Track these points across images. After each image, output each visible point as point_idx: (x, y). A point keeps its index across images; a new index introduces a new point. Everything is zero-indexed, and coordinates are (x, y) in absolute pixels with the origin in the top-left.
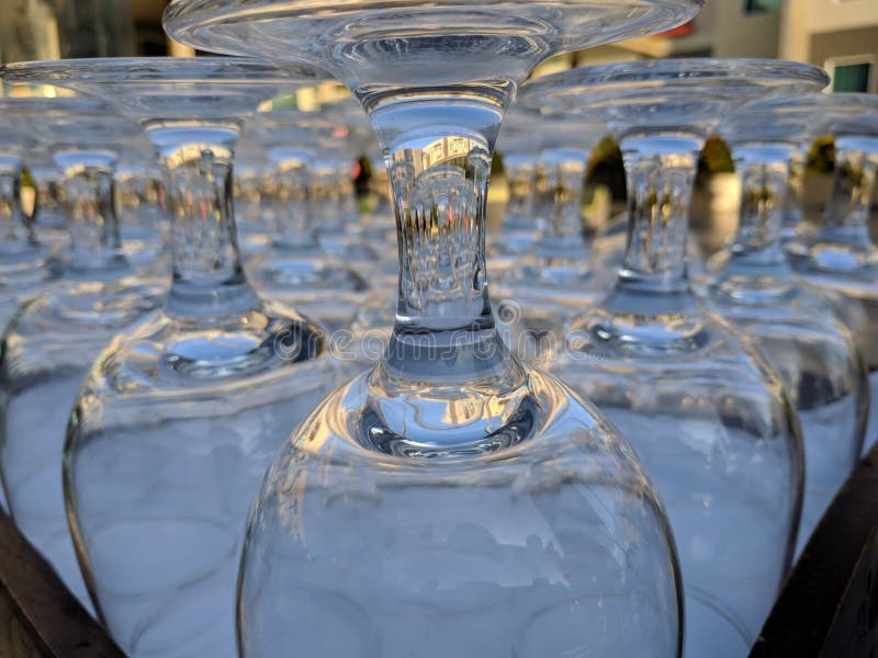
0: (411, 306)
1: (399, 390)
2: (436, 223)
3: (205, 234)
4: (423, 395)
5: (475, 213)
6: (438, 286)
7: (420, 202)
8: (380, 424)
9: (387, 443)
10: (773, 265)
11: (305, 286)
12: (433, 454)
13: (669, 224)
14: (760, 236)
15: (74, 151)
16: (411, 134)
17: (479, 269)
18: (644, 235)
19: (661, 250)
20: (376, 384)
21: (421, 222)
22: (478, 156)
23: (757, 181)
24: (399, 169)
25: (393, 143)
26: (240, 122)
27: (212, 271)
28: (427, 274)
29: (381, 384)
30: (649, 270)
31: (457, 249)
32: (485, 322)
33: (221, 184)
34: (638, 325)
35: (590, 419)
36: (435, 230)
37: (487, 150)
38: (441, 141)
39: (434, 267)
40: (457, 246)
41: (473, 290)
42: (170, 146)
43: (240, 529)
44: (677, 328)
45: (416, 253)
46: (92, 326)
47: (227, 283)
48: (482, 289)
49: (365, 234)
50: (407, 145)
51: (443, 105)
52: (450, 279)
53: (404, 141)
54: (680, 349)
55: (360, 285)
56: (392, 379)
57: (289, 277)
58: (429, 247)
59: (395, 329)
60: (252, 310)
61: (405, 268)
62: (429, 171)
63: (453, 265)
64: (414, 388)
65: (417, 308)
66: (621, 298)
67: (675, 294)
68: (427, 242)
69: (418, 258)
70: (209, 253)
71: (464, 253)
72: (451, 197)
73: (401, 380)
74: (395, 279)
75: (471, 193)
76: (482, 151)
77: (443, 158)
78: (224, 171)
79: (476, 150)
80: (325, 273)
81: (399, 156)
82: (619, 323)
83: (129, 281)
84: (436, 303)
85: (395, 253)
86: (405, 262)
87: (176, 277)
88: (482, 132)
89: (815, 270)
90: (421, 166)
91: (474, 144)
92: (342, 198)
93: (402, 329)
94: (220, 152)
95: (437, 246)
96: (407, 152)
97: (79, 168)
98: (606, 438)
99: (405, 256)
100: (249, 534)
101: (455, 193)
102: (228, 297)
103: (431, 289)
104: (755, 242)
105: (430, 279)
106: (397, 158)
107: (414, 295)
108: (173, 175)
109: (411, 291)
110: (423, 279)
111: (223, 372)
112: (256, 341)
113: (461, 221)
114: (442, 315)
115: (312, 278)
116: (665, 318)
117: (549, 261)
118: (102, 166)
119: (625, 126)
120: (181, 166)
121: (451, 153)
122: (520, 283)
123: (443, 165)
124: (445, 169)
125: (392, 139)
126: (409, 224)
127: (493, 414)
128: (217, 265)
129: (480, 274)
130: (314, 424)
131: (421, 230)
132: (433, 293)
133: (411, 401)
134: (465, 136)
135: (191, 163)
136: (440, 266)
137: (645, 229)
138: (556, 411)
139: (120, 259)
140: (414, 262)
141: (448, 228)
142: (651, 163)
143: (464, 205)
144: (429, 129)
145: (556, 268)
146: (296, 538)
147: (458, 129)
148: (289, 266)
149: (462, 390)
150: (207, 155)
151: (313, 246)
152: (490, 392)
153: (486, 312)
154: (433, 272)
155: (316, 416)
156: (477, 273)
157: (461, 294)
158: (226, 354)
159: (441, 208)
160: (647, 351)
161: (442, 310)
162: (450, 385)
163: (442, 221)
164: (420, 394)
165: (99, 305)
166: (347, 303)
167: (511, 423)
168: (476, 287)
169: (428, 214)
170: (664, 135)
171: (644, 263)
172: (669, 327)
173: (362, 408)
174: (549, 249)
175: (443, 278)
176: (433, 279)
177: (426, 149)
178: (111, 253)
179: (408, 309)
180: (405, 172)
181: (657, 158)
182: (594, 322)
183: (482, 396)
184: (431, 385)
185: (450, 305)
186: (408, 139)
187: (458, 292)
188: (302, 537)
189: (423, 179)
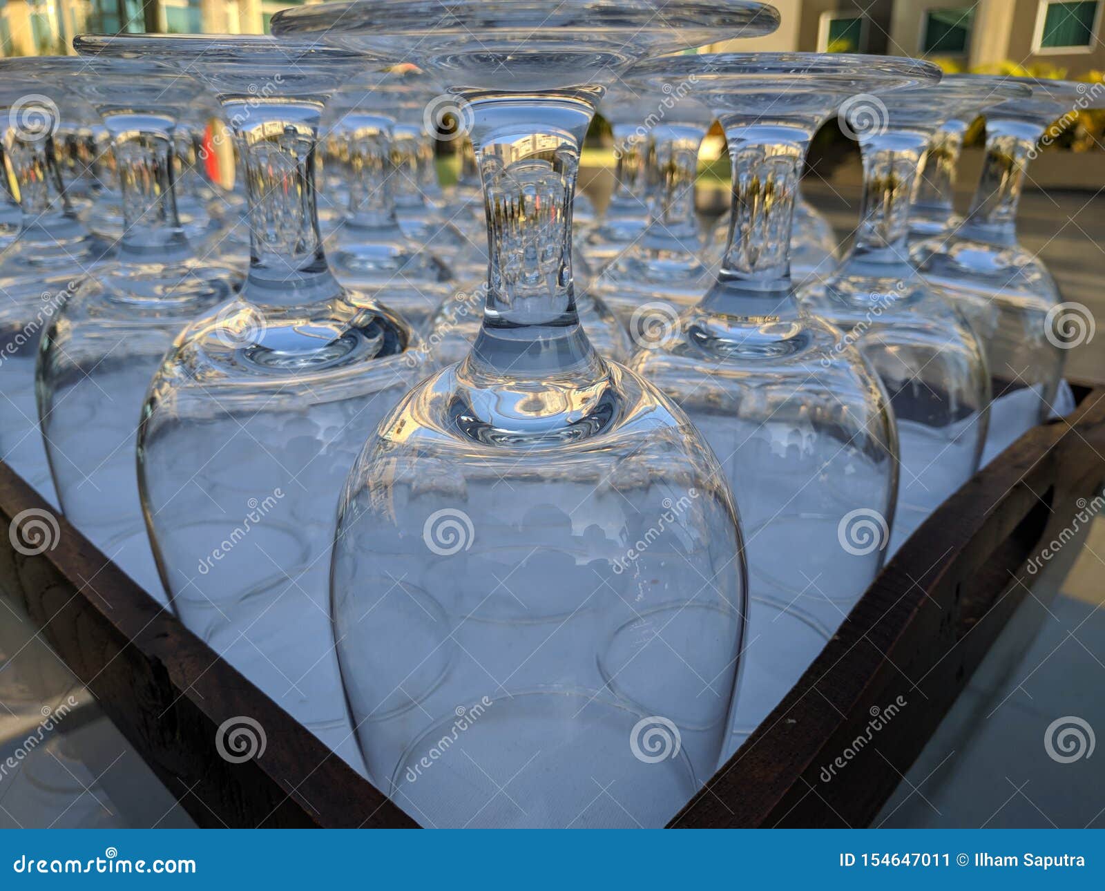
0: (500, 300)
1: (486, 383)
2: (524, 210)
3: (286, 213)
4: (510, 388)
5: (562, 203)
6: (525, 280)
7: (509, 192)
8: (470, 413)
9: (475, 430)
10: (897, 264)
11: (381, 272)
12: (518, 440)
13: (771, 215)
14: (883, 232)
15: (130, 115)
16: (500, 131)
17: (564, 265)
18: (745, 226)
19: (761, 245)
20: (465, 377)
21: (509, 212)
22: (566, 151)
23: (883, 170)
24: (489, 163)
25: (483, 139)
26: (323, 99)
27: (294, 256)
28: (514, 267)
29: (470, 378)
30: (748, 268)
31: (543, 242)
32: (569, 319)
33: (303, 161)
34: (730, 326)
35: (674, 419)
36: (522, 219)
37: (576, 147)
38: (530, 137)
39: (521, 260)
40: (544, 237)
41: (558, 286)
42: (250, 122)
43: (330, 519)
44: (769, 330)
45: (505, 244)
46: (151, 312)
47: (307, 270)
48: (567, 285)
49: (447, 211)
50: (497, 141)
51: (531, 106)
52: (536, 273)
53: (495, 137)
54: (779, 351)
55: (443, 273)
56: (480, 373)
57: (363, 262)
58: (517, 238)
59: (484, 322)
60: (334, 298)
61: (494, 259)
62: (517, 163)
63: (539, 258)
64: (501, 381)
65: (505, 303)
66: (719, 298)
67: (776, 295)
68: (515, 233)
69: (506, 250)
70: (290, 235)
71: (549, 246)
72: (538, 187)
73: (488, 373)
74: (484, 268)
75: (559, 184)
76: (570, 148)
77: (531, 151)
78: (307, 149)
79: (564, 147)
80: (403, 259)
81: (489, 148)
82: (712, 322)
83: (192, 263)
84: (523, 298)
85: (484, 237)
86: (494, 254)
87: (254, 260)
88: (571, 131)
89: (954, 272)
90: (510, 159)
91: (561, 141)
92: (421, 164)
93: (491, 323)
94: (304, 130)
95: (524, 238)
96: (497, 147)
97: (135, 133)
98: (686, 438)
99: (494, 249)
100: (340, 522)
101: (542, 183)
102: (310, 285)
103: (518, 283)
104: (878, 239)
105: (517, 273)
106: (488, 152)
107: (502, 288)
108: (253, 151)
109: (500, 284)
110: (510, 272)
111: (302, 364)
112: (338, 333)
113: (548, 210)
114: (527, 311)
115: (388, 264)
116: (759, 320)
117: (656, 253)
118: (160, 133)
119: (730, 113)
120: (262, 141)
121: (539, 147)
122: (623, 277)
123: (530, 158)
124: (533, 162)
125: (482, 136)
126: (498, 213)
127: (574, 409)
128: (299, 250)
129: (565, 270)
130: (398, 423)
131: (509, 219)
132: (520, 287)
133: (496, 392)
134: (553, 134)
135: (273, 139)
136: (528, 259)
137: (747, 220)
138: (638, 410)
139: (179, 237)
140: (502, 254)
141: (534, 218)
142: (754, 153)
143: (551, 195)
144: (519, 127)
145: (662, 260)
146: (388, 519)
147: (546, 127)
148: (363, 250)
149: (544, 384)
150: (290, 133)
151: (390, 228)
152: (569, 385)
153: (571, 308)
154: (520, 266)
155: (400, 414)
156: (562, 269)
157: (546, 290)
158: (305, 345)
159: (529, 198)
160: (745, 353)
161: (528, 304)
162: (531, 379)
163: (530, 212)
164: (505, 385)
165: (158, 289)
166: (428, 294)
167: (592, 413)
168: (561, 284)
169: (516, 203)
170: (765, 124)
171: (743, 260)
172: (761, 328)
173: (452, 395)
174: (656, 239)
175: (531, 272)
176: (520, 273)
177: (516, 144)
178: (169, 231)
179: (497, 303)
180: (495, 164)
181: (760, 148)
182: (691, 322)
183: (562, 389)
184: (516, 379)
185: (536, 300)
186: (499, 136)
187: (544, 287)
188: (393, 517)
189: (511, 171)
